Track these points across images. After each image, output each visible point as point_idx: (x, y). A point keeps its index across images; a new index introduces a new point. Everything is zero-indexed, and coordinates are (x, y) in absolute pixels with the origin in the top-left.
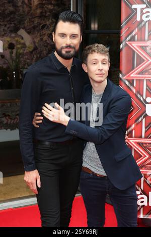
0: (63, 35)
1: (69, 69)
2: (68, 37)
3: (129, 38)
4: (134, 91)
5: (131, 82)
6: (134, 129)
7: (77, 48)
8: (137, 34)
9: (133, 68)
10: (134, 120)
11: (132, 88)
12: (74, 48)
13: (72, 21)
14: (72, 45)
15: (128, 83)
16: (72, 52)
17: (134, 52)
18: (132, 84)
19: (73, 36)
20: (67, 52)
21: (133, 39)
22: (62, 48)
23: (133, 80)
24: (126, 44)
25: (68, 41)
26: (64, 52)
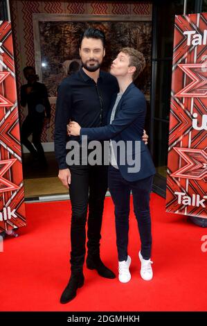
0: (87, 50)
1: (96, 81)
2: (92, 52)
3: (180, 61)
4: (183, 107)
5: (181, 99)
6: (182, 140)
7: (100, 61)
8: (187, 57)
9: (183, 88)
10: (182, 133)
11: (181, 104)
12: (97, 61)
13: (95, 36)
14: (95, 59)
15: (178, 101)
16: (96, 64)
17: (184, 73)
18: (182, 102)
19: (96, 50)
20: (91, 65)
21: (183, 62)
22: (87, 62)
23: (182, 98)
24: (177, 67)
25: (92, 55)
26: (88, 65)
